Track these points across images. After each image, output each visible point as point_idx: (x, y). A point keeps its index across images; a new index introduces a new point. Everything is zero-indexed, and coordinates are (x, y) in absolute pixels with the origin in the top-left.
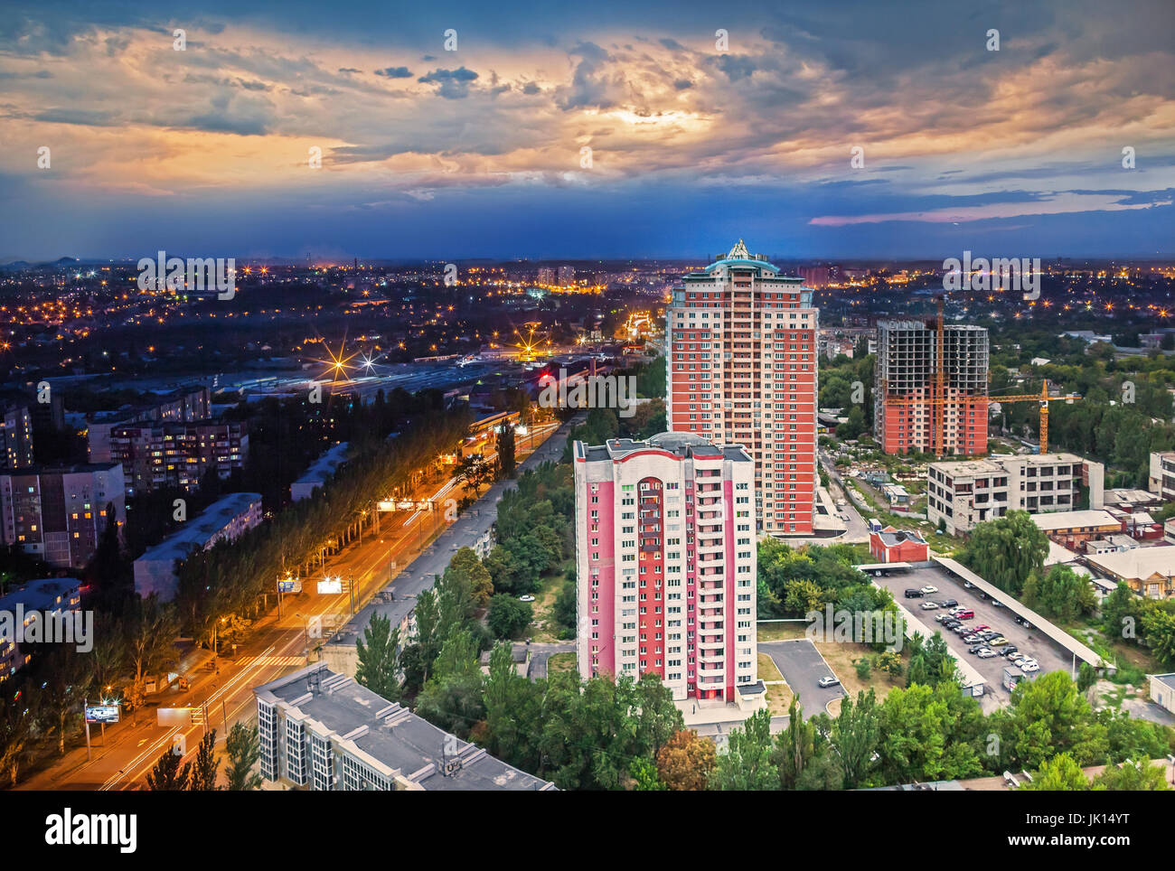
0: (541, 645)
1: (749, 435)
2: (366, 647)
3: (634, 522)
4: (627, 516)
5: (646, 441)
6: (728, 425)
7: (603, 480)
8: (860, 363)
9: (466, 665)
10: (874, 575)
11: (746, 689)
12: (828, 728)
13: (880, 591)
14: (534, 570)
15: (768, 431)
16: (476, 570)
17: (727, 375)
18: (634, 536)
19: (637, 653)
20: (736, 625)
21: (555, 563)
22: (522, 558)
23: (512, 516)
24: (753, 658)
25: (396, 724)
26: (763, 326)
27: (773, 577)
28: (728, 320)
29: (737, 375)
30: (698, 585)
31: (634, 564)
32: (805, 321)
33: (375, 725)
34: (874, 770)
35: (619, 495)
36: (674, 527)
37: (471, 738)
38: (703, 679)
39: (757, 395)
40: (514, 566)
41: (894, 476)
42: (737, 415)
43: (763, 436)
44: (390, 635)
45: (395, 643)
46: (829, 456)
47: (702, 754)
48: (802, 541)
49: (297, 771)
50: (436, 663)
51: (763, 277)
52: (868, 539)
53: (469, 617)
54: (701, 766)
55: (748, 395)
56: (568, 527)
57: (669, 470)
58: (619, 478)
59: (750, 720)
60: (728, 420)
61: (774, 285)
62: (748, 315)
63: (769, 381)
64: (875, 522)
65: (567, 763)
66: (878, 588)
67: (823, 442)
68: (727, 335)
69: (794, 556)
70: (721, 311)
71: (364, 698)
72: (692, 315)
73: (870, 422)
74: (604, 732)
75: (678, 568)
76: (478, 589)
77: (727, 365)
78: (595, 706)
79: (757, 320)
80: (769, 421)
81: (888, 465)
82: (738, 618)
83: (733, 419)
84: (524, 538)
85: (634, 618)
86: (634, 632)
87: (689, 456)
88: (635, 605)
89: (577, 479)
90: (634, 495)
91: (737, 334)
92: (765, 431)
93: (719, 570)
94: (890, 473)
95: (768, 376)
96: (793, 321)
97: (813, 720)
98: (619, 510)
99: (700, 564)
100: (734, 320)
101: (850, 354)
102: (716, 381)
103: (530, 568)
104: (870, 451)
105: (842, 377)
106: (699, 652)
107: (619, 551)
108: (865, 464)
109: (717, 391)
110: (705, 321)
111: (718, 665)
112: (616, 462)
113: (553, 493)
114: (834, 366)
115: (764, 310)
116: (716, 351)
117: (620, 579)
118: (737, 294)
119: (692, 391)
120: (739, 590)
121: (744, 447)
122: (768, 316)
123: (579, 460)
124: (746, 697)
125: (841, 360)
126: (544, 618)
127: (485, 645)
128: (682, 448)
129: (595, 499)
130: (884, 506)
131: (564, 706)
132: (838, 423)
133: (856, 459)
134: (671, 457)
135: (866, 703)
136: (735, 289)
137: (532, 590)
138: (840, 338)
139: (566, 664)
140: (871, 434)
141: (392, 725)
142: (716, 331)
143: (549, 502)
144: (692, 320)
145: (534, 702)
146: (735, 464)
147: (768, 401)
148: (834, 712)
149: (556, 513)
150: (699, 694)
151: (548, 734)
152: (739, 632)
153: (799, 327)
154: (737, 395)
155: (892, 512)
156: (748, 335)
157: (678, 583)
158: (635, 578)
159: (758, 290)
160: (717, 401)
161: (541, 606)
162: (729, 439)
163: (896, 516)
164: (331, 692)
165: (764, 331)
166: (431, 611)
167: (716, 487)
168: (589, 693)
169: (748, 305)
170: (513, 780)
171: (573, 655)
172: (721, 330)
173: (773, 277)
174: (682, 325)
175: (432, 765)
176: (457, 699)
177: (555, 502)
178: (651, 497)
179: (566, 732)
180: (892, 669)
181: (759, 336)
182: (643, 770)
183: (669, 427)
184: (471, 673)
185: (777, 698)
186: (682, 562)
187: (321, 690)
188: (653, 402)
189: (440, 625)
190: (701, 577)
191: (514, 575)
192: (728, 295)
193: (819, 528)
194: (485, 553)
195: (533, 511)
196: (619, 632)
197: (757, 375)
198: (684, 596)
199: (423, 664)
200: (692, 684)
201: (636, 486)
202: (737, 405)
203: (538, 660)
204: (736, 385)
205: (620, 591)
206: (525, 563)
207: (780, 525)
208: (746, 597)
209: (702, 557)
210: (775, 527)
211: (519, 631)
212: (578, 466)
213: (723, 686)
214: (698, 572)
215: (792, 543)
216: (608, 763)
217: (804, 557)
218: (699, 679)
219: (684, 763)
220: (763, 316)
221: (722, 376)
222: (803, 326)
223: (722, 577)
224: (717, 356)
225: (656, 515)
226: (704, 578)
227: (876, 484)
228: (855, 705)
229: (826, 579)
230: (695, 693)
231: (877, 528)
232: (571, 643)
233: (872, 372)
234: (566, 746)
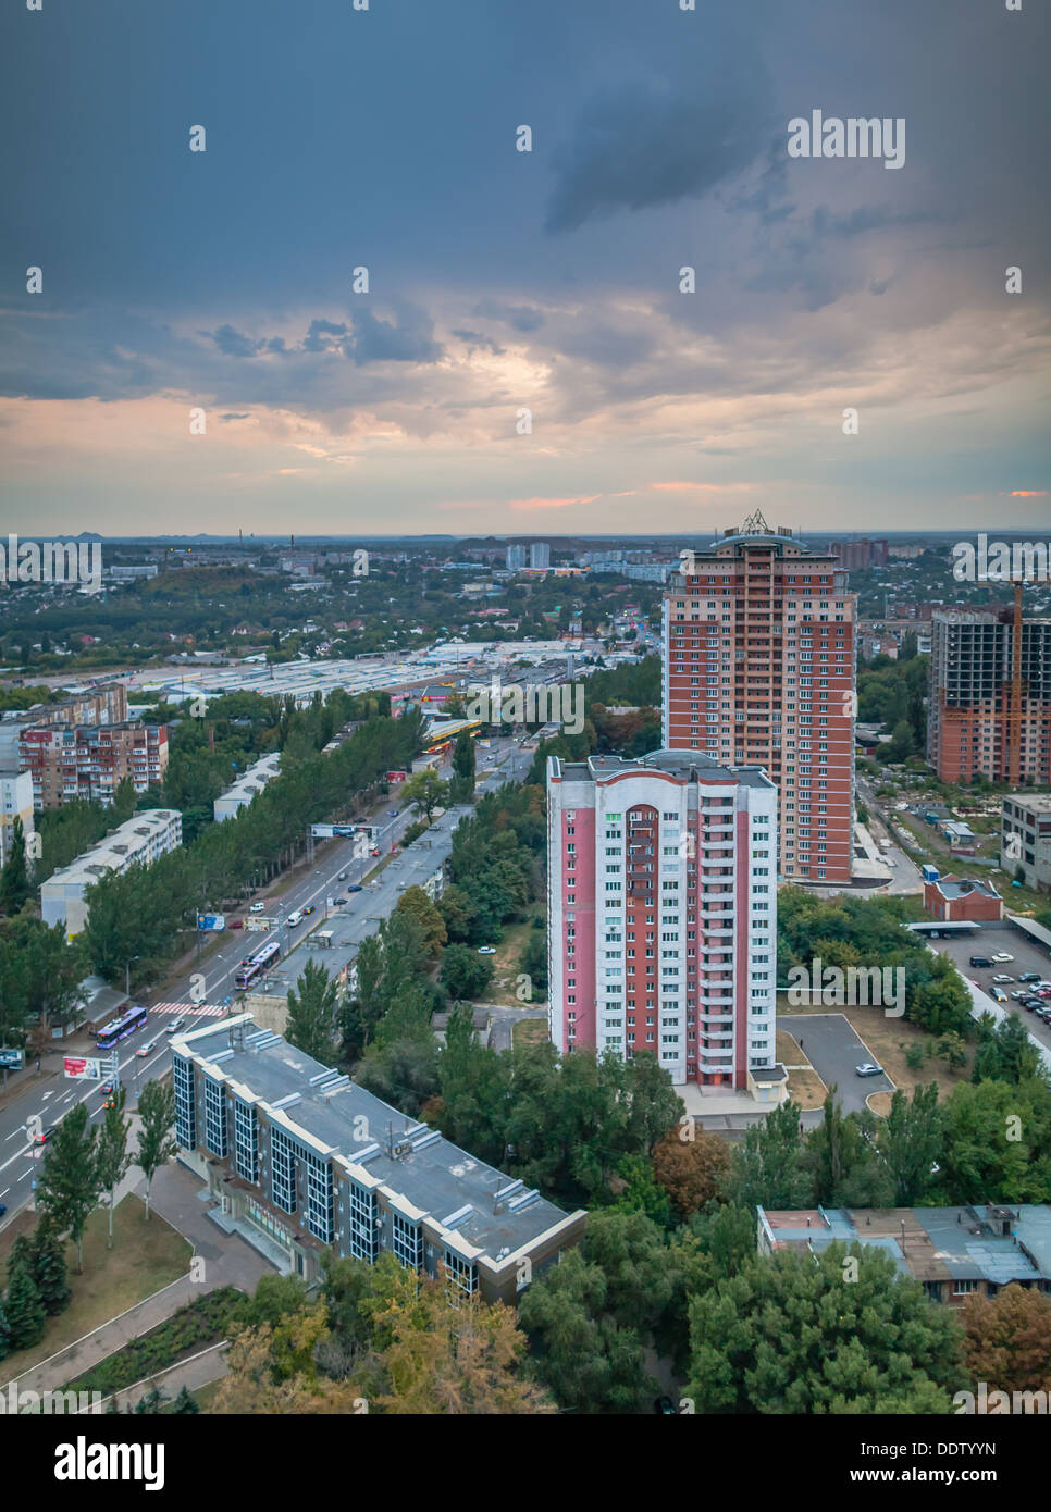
0: (504, 1008)
1: (765, 755)
2: (299, 999)
3: (620, 860)
4: (612, 852)
5: (639, 760)
6: (739, 742)
7: (582, 806)
8: (906, 666)
9: (418, 1029)
10: (929, 937)
11: (762, 1075)
12: (873, 1129)
13: (939, 957)
14: (494, 916)
15: (790, 750)
16: (427, 914)
17: (739, 679)
18: (621, 877)
19: (624, 1022)
20: (750, 993)
21: (518, 907)
22: (481, 900)
23: (471, 850)
24: (770, 1035)
25: (332, 1093)
26: (785, 618)
27: (795, 934)
28: (740, 610)
29: (751, 679)
30: (702, 940)
31: (620, 912)
32: (840, 612)
33: (309, 1092)
34: (935, 1185)
35: (601, 826)
36: (671, 868)
37: (422, 1116)
38: (706, 1060)
39: (778, 705)
40: (472, 911)
41: (955, 810)
42: (751, 729)
43: (784, 756)
44: (327, 988)
45: (332, 999)
46: (868, 784)
48: (835, 892)
49: (217, 1140)
50: (380, 1025)
51: (786, 555)
52: (922, 890)
53: (420, 970)
54: (709, 1168)
55: (766, 705)
56: (536, 863)
57: (667, 796)
58: (603, 804)
59: (772, 1114)
60: (739, 735)
61: (799, 565)
62: (766, 604)
63: (793, 688)
64: (930, 868)
65: (539, 1156)
66: (935, 953)
67: (860, 765)
68: (740, 629)
69: (823, 910)
70: (732, 599)
71: (294, 1060)
72: (695, 605)
73: (920, 739)
74: (587, 1120)
75: (676, 918)
76: (429, 938)
77: (740, 667)
78: (575, 1088)
79: (778, 611)
80: (792, 738)
81: (946, 796)
82: (752, 984)
83: (746, 734)
84: (483, 876)
85: (620, 980)
86: (620, 997)
87: (694, 779)
88: (620, 963)
89: (550, 805)
90: (621, 826)
91: (752, 629)
92: (786, 750)
93: (727, 924)
94: (949, 807)
95: (791, 681)
96: (824, 611)
97: (853, 1116)
98: (602, 844)
99: (704, 914)
100: (748, 610)
101: (893, 653)
102: (726, 686)
103: (491, 913)
104: (921, 779)
105: (884, 684)
106: (701, 1027)
107: (602, 895)
108: (915, 795)
109: (726, 699)
110: (712, 611)
111: (725, 1043)
112: (600, 784)
113: (517, 821)
114: (873, 670)
115: (787, 598)
116: (725, 649)
117: (602, 929)
118: (752, 578)
119: (695, 699)
120: (754, 950)
121: (764, 770)
122: (794, 605)
123: (554, 780)
124: (763, 1086)
125: (883, 661)
126: (507, 976)
127: (439, 1007)
128: (685, 770)
129: (571, 830)
130: (942, 848)
131: (536, 1087)
132: (879, 742)
133: (904, 789)
134: (671, 780)
135: (925, 1102)
136: (749, 571)
137: (492, 941)
138: (880, 633)
139: (536, 1033)
140: (923, 757)
141: (328, 1095)
142: (726, 624)
143: (512, 832)
144: (695, 611)
145: (499, 1079)
146: (753, 792)
147: (791, 713)
148: (881, 1110)
149: (520, 846)
150: (701, 1078)
152: (753, 1002)
153: (832, 619)
154: (751, 705)
155: (953, 856)
156: (766, 629)
157: (675, 937)
158: (621, 929)
159: (779, 573)
160: (725, 711)
161: (502, 959)
162: (739, 759)
163: (958, 861)
164: (255, 1051)
165: (787, 624)
166: (374, 963)
167: (727, 819)
168: (567, 1071)
169: (767, 591)
170: (475, 1170)
171: (544, 1023)
172: (732, 623)
173: (798, 556)
174: (682, 616)
175: (376, 1146)
176: (406, 1068)
177: (519, 833)
178: (643, 829)
179: (539, 1118)
180: (954, 1059)
181: (781, 630)
182: (636, 1170)
183: (665, 743)
184: (422, 1038)
185: (802, 1087)
186: (681, 911)
187: (245, 1047)
188: (641, 711)
189: (386, 980)
190: (704, 930)
191: (472, 921)
192: (740, 579)
193: (857, 875)
194: (437, 893)
195: (494, 843)
196: (602, 997)
197: (778, 680)
198: (683, 954)
199: (364, 1024)
200: (692, 1066)
201: (624, 815)
202: (751, 717)
203: (502, 1025)
204: (751, 692)
205: (602, 945)
206: (484, 907)
207: (804, 870)
208: (762, 959)
209: (706, 906)
210: (797, 872)
211: (478, 991)
212: (551, 786)
213: (731, 1069)
214: (701, 924)
215: (821, 893)
216: (591, 1158)
217: (837, 911)
218: (701, 1059)
219: (687, 1164)
220: (785, 605)
221: (733, 680)
222: (837, 617)
223: (732, 933)
224: (726, 655)
225: (649, 851)
226: (708, 932)
227: (931, 820)
228: (911, 1101)
229: (865, 939)
230: (695, 1077)
231: (933, 877)
232: (542, 1007)
233: (923, 678)
234: (537, 1134)
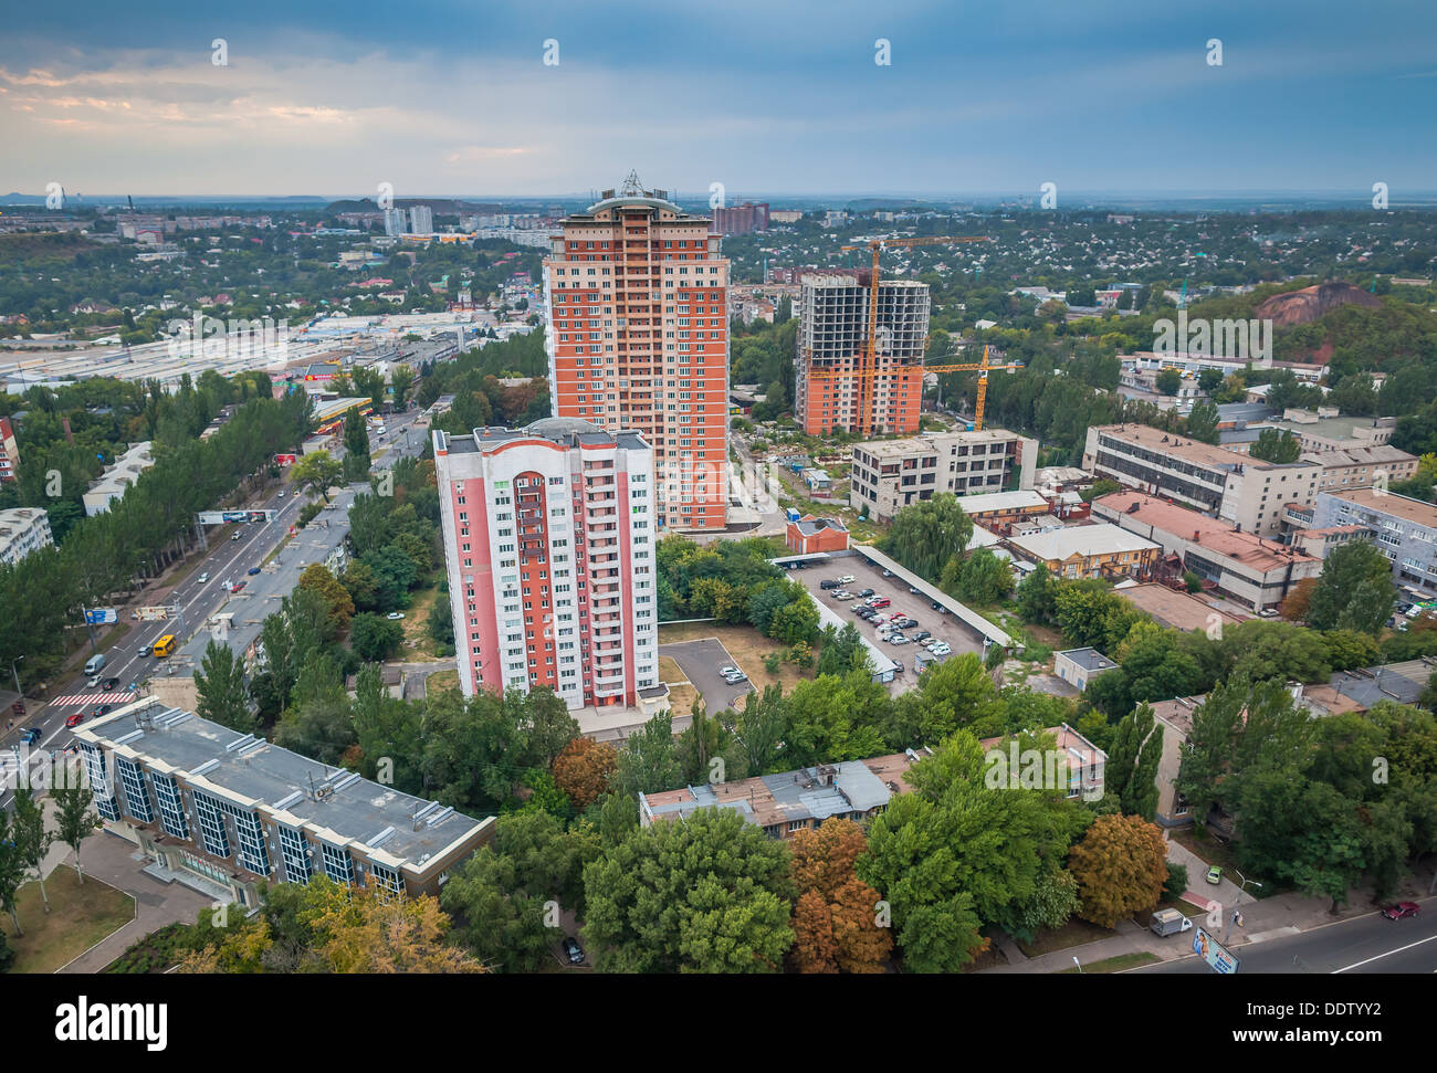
0: (417, 664)
1: (649, 419)
2: (206, 678)
3: (511, 524)
4: (503, 517)
5: (523, 430)
6: (624, 407)
7: (470, 477)
8: (781, 329)
9: (330, 691)
10: (789, 568)
11: (647, 693)
12: (733, 723)
13: (795, 584)
14: (400, 584)
15: (671, 413)
16: (331, 589)
17: (622, 347)
18: (513, 540)
19: (525, 665)
20: (635, 628)
21: (424, 575)
22: (386, 572)
23: (368, 525)
24: (654, 661)
25: (252, 755)
26: (663, 284)
27: (676, 577)
28: (620, 277)
29: (633, 346)
30: (591, 589)
31: (515, 571)
32: (714, 277)
33: (226, 758)
34: (779, 758)
35: (491, 494)
36: (559, 527)
37: (343, 763)
38: (600, 687)
39: (659, 371)
40: (376, 582)
41: (816, 460)
42: (635, 395)
43: (666, 419)
44: (234, 664)
45: (241, 673)
46: (744, 441)
47: (601, 758)
48: (712, 537)
49: (141, 809)
50: (294, 692)
51: (663, 219)
52: (785, 530)
53: (329, 640)
54: (601, 770)
55: (648, 371)
56: (436, 532)
57: (551, 462)
58: (490, 473)
59: (650, 723)
60: (624, 401)
61: (675, 230)
62: (644, 270)
63: (671, 353)
64: (793, 511)
65: (452, 782)
66: (792, 581)
67: (736, 425)
68: (620, 296)
69: (700, 553)
70: (611, 265)
71: (209, 732)
72: (576, 272)
73: (791, 400)
74: (493, 747)
75: (567, 571)
76: (336, 610)
77: (622, 334)
78: (480, 723)
79: (656, 277)
80: (672, 402)
81: (810, 448)
82: (637, 621)
83: (630, 400)
84: (383, 549)
85: (520, 629)
86: (521, 644)
87: (575, 446)
88: (519, 615)
89: (439, 477)
90: (510, 492)
91: (631, 296)
92: (667, 414)
93: (613, 572)
94: (812, 457)
95: (670, 347)
96: (699, 277)
97: (718, 717)
98: (493, 511)
99: (591, 566)
100: (627, 276)
101: (769, 318)
102: (609, 354)
103: (396, 583)
104: (789, 433)
105: (760, 347)
106: (594, 660)
107: (496, 556)
108: (784, 448)
109: (610, 367)
110: (592, 278)
111: (615, 672)
112: (485, 454)
113: (414, 495)
114: (752, 334)
115: (664, 264)
116: (607, 317)
117: (499, 587)
118: (630, 243)
119: (580, 368)
120: (637, 592)
121: (641, 433)
122: (669, 271)
123: (440, 453)
124: (648, 701)
125: (760, 325)
126: (418, 636)
127: (351, 669)
128: (567, 437)
129: (462, 500)
130: (803, 492)
131: (445, 726)
132: (754, 402)
133: (775, 443)
134: (554, 447)
135: (772, 696)
136: (627, 236)
137: (399, 607)
138: (758, 298)
139: (448, 682)
140: (792, 414)
141: (246, 757)
142: (606, 291)
143: (410, 505)
144: (576, 278)
145: (411, 724)
146: (631, 454)
147: (671, 378)
148: (740, 708)
149: (420, 518)
150: (596, 701)
151: (430, 754)
152: (638, 635)
153: (707, 284)
154: (634, 371)
155: (813, 499)
156: (646, 296)
157: (567, 588)
158: (516, 585)
159: (656, 238)
160: (610, 379)
161: (413, 623)
162: (625, 424)
163: (816, 503)
164: (167, 728)
165: (665, 290)
166: (282, 637)
167: (608, 480)
168: (473, 710)
169: (644, 256)
170: (393, 801)
171: (454, 673)
172: (612, 291)
173: (674, 219)
174: (563, 284)
175: (299, 793)
176: (322, 727)
177: (418, 506)
178: (530, 494)
179: (450, 752)
180: (802, 662)
181: (660, 297)
182: (538, 779)
183: (554, 412)
184: (336, 698)
185: (681, 699)
186: (570, 565)
187: (154, 726)
188: (534, 382)
189: (294, 651)
190: (593, 580)
191: (378, 591)
192: (618, 244)
193: (732, 522)
194: (340, 569)
195: (393, 518)
196: (504, 644)
197: (658, 346)
198: (575, 602)
199: (278, 694)
200: (589, 693)
201: (511, 483)
202: (634, 383)
203: (416, 679)
204: (633, 359)
205: (500, 601)
206: (389, 578)
207: (686, 520)
208: (644, 599)
209: (593, 559)
210: (680, 522)
211: (390, 652)
212: (439, 460)
213: (622, 692)
214: (590, 574)
215: (700, 540)
216: (499, 776)
217: (712, 554)
218: (595, 686)
219: (582, 768)
220: (663, 271)
221: (616, 348)
222: (712, 282)
223: (617, 579)
224: (609, 323)
225: (537, 514)
226: (596, 581)
227: (796, 469)
228: (761, 698)
229: (735, 575)
230: (591, 700)
231: (795, 518)
232: (452, 660)
233: (794, 340)
234: (452, 765)
